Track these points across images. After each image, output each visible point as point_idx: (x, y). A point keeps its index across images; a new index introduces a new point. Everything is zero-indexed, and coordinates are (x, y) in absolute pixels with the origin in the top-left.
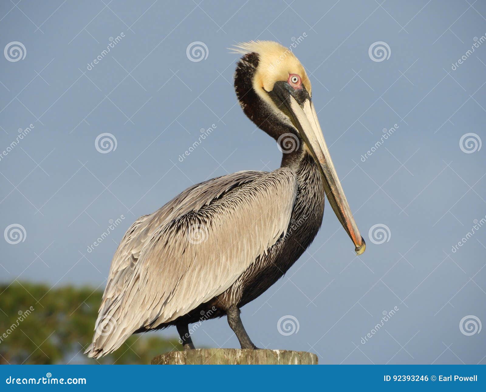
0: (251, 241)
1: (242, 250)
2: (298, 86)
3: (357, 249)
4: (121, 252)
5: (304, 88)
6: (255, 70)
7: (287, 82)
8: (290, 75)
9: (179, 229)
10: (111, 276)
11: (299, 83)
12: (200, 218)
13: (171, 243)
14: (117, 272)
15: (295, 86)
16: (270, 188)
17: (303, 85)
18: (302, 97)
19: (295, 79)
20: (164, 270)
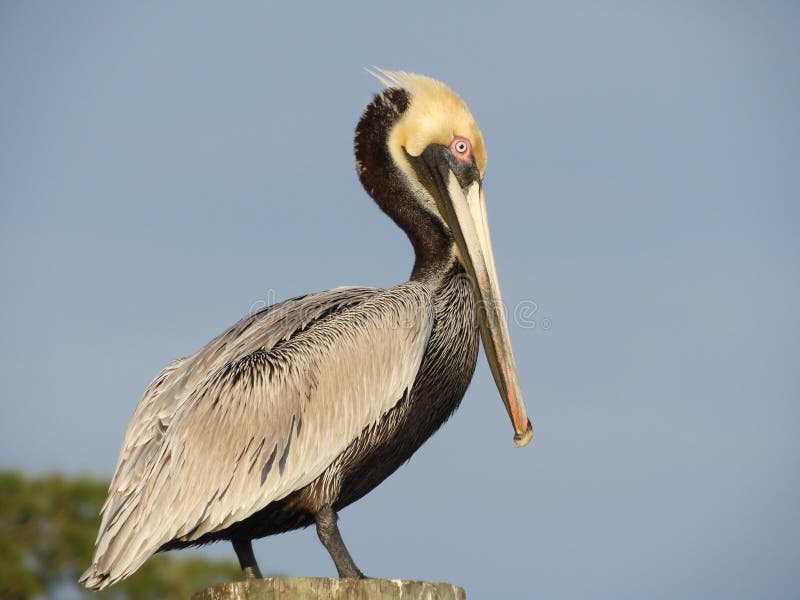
0: (355, 401)
1: (341, 414)
2: (465, 157)
3: (517, 437)
4: (142, 416)
5: (474, 162)
6: (397, 117)
7: (449, 147)
8: (456, 137)
9: (237, 378)
10: (124, 456)
11: (468, 153)
12: (272, 361)
13: (224, 401)
14: (134, 448)
15: (459, 157)
16: (388, 314)
17: (472, 157)
18: (468, 176)
19: (462, 147)
20: (211, 446)
